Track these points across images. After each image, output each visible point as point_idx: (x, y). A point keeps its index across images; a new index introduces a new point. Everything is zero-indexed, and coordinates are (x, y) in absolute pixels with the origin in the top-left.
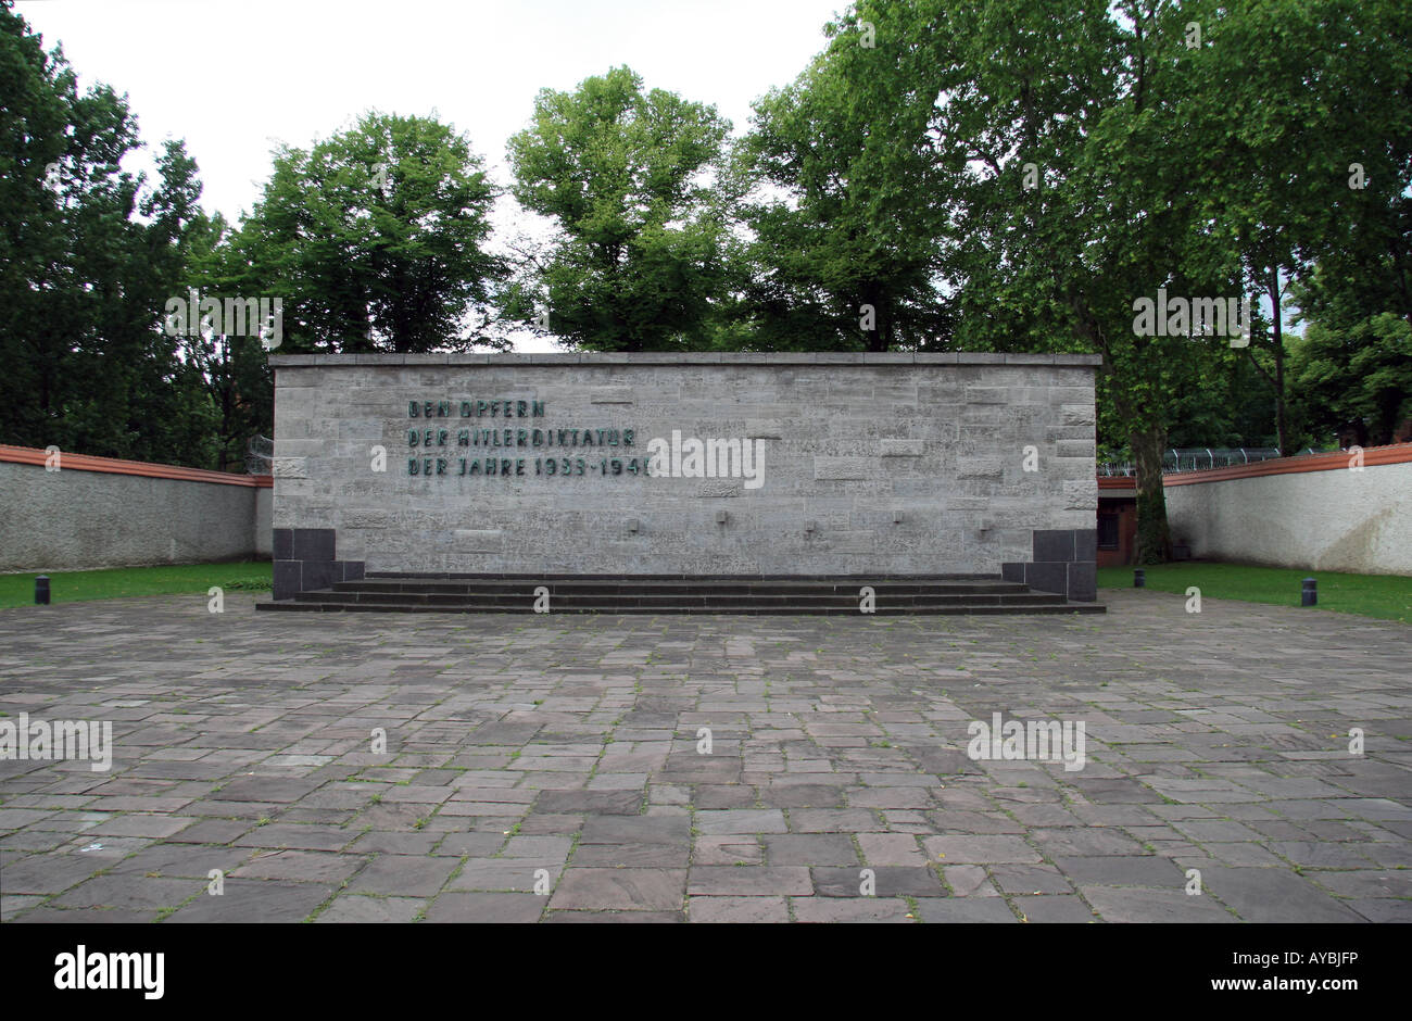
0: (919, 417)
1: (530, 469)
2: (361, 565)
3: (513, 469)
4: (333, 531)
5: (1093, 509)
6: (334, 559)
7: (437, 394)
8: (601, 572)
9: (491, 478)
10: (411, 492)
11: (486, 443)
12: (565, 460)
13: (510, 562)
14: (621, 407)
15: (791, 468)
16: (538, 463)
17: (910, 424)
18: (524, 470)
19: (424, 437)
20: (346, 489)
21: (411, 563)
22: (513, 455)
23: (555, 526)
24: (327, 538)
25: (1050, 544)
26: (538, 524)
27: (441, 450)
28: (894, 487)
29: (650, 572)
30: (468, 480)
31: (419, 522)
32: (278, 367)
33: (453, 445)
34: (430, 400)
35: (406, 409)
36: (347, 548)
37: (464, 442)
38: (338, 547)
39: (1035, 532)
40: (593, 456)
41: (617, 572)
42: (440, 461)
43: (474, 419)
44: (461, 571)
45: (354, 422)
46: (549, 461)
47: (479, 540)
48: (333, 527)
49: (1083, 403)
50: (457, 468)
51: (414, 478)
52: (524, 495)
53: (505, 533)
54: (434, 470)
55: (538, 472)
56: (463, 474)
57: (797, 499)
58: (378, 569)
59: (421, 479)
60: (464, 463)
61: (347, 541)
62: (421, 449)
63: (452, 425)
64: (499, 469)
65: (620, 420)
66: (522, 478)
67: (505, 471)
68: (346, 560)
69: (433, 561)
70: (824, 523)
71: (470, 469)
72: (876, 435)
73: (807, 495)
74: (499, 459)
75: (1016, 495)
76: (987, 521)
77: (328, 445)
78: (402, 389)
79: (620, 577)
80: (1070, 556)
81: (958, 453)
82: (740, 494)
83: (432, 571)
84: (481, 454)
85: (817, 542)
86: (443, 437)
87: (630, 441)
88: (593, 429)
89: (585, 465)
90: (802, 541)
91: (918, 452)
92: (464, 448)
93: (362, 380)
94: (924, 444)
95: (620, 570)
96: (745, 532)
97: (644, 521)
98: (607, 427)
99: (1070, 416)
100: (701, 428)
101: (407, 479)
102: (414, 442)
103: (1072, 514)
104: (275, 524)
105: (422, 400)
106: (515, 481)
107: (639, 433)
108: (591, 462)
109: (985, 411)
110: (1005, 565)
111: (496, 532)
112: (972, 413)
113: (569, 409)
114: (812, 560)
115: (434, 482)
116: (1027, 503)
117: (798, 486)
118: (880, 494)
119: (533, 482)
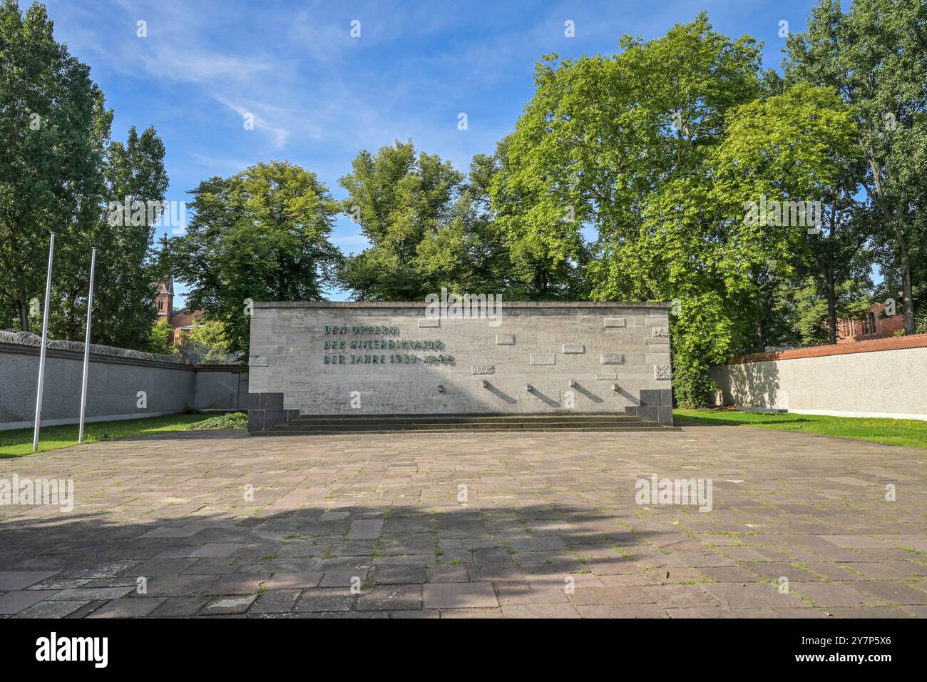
0: (581, 335)
1: (388, 360)
2: (297, 411)
3: (379, 361)
4: (282, 394)
5: (668, 379)
6: (283, 408)
7: (339, 322)
8: (424, 413)
9: (367, 365)
10: (325, 372)
11: (365, 347)
12: (405, 356)
13: (377, 408)
14: (433, 329)
15: (519, 359)
16: (392, 357)
17: (577, 337)
18: (385, 361)
19: (332, 344)
20: (290, 372)
21: (325, 410)
22: (378, 353)
23: (401, 389)
24: (279, 397)
25: (648, 397)
26: (392, 388)
27: (341, 350)
28: (569, 369)
29: (449, 412)
30: (356, 366)
31: (329, 388)
32: (252, 308)
33: (348, 349)
34: (336, 325)
35: (323, 330)
36: (289, 404)
37: (354, 347)
38: (285, 402)
39: (641, 391)
40: (421, 354)
41: (431, 413)
42: (341, 357)
43: (359, 336)
45: (295, 337)
46: (397, 356)
48: (282, 392)
49: (662, 326)
50: (350, 360)
51: (327, 365)
52: (384, 374)
53: (375, 393)
54: (338, 361)
55: (392, 362)
56: (352, 363)
57: (521, 375)
58: (306, 413)
59: (331, 366)
60: (353, 357)
61: (290, 398)
62: (331, 351)
63: (347, 338)
64: (372, 360)
65: (433, 337)
66: (383, 365)
67: (375, 361)
68: (289, 409)
69: (336, 409)
70: (535, 386)
71: (357, 360)
72: (560, 342)
73: (527, 373)
74: (372, 355)
75: (631, 372)
76: (616, 386)
77: (280, 349)
78: (320, 320)
79: (434, 415)
80: (659, 403)
81: (601, 351)
82: (494, 372)
83: (336, 414)
84: (363, 353)
85: (532, 396)
86: (343, 344)
87: (439, 346)
88: (420, 340)
89: (416, 358)
90: (525, 396)
91: (581, 351)
92: (353, 350)
93: (299, 315)
94: (584, 347)
95: (434, 411)
96: (496, 392)
97: (446, 386)
98: (426, 339)
99: (656, 333)
100: (474, 339)
101: (323, 366)
102: (327, 347)
103: (659, 382)
104: (250, 391)
105: (331, 326)
106: (380, 367)
107: (443, 342)
108: (419, 357)
109: (614, 330)
110: (626, 408)
111: (370, 393)
112: (607, 331)
113: (408, 330)
114: (530, 405)
115: (337, 368)
116: (636, 376)
117: (522, 368)
118: (563, 372)
119: (390, 367)
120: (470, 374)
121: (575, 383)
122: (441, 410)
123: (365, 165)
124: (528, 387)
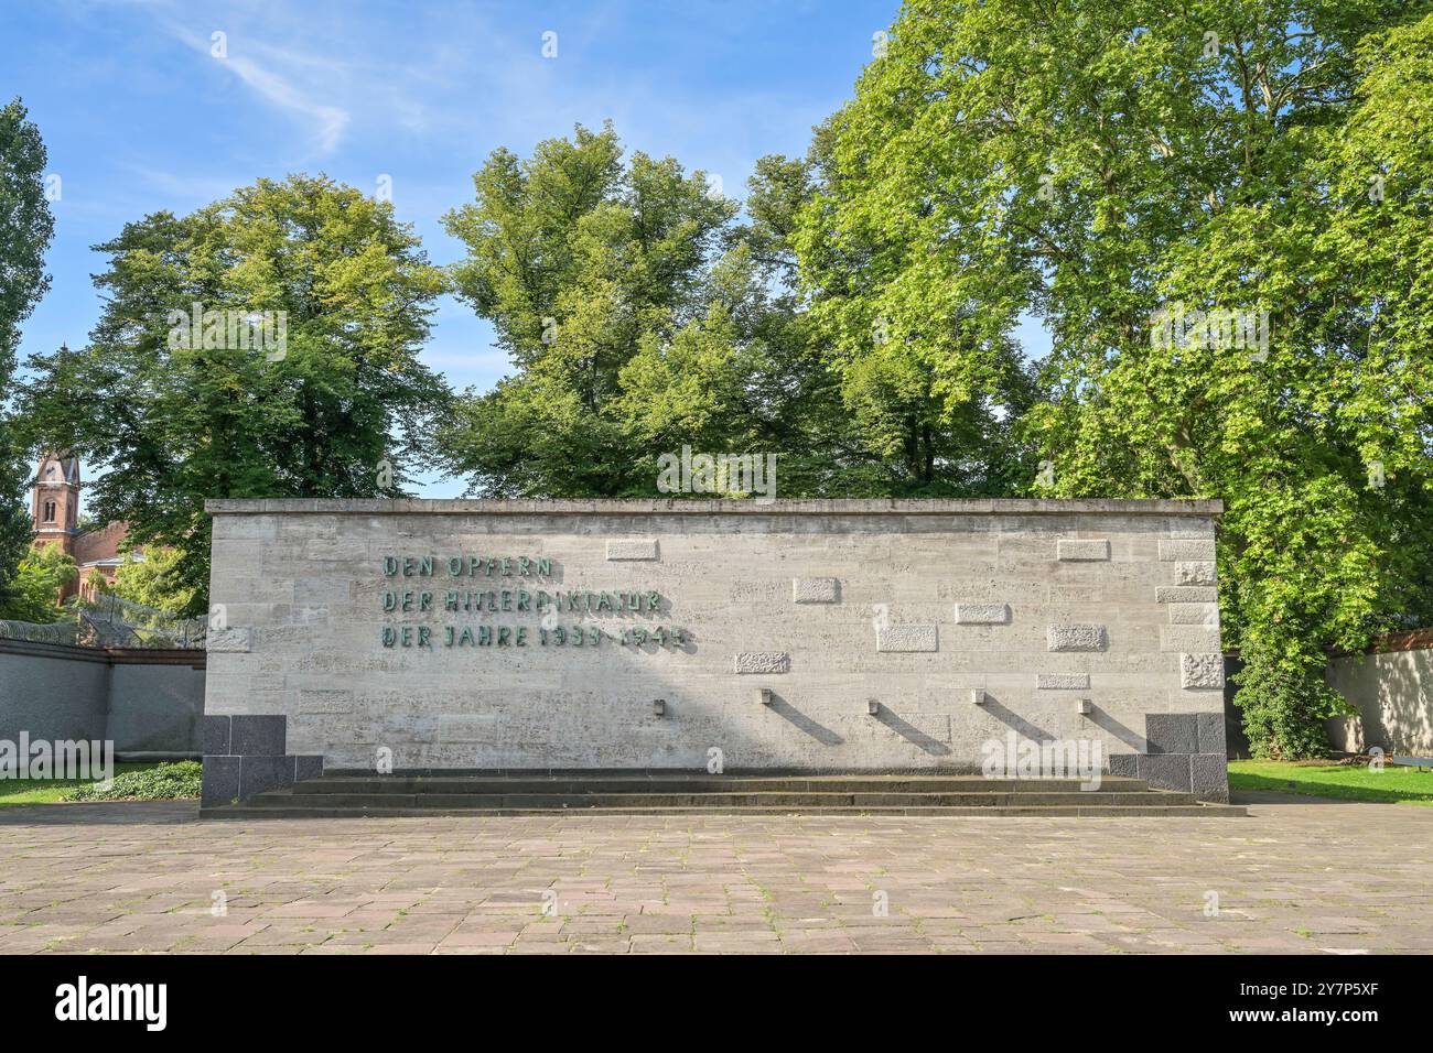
0: (1000, 579)
1: (533, 639)
2: (320, 759)
3: (513, 640)
4: (284, 718)
5: (1214, 688)
6: (284, 752)
7: (419, 549)
8: (619, 766)
9: (484, 650)
10: (384, 667)
11: (479, 608)
12: (575, 628)
13: (506, 754)
14: (643, 564)
15: (849, 639)
16: (543, 632)
17: (990, 585)
18: (524, 640)
19: (402, 599)
20: (303, 666)
22: (511, 621)
23: (563, 708)
24: (277, 724)
25: (1167, 730)
26: (543, 706)
27: (423, 615)
28: (972, 662)
29: (678, 765)
30: (457, 650)
31: (394, 706)
32: (216, 514)
33: (439, 612)
34: (410, 554)
35: (381, 567)
36: (298, 741)
37: (453, 607)
38: (289, 738)
39: (1148, 717)
40: (612, 625)
41: (636, 766)
42: (422, 630)
43: (466, 579)
44: (444, 765)
45: (315, 583)
46: (556, 630)
47: (469, 728)
48: (283, 713)
49: (1200, 559)
50: (445, 638)
51: (389, 650)
52: (525, 671)
53: (503, 717)
54: (415, 641)
55: (543, 643)
56: (449, 646)
57: (855, 676)
58: (339, 765)
59: (399, 652)
60: (452, 630)
61: (302, 730)
62: (400, 616)
63: (438, 587)
64: (495, 640)
65: (642, 583)
66: (522, 650)
67: (502, 641)
68: (298, 753)
69: (410, 755)
70: (888, 704)
71: (458, 639)
72: (949, 598)
73: (868, 670)
74: (495, 627)
75: (1122, 670)
76: (1086, 703)
77: (280, 612)
78: (375, 541)
79: (642, 772)
80: (1192, 746)
81: (1049, 619)
82: (787, 670)
83: (409, 766)
84: (473, 622)
85: (881, 728)
86: (427, 601)
87: (655, 604)
88: (609, 590)
89: (601, 634)
90: (862, 726)
91: (1001, 618)
92: (452, 615)
93: (326, 531)
94: (1008, 609)
95: (643, 762)
96: (793, 716)
97: (672, 703)
98: (626, 588)
99: (1185, 574)
100: (740, 589)
101: (380, 652)
102: (389, 607)
103: (1191, 694)
104: (208, 711)
105: (400, 556)
106: (515, 655)
107: (665, 595)
108: (608, 630)
109: (1081, 569)
110: (1111, 757)
111: (491, 717)
112: (1064, 571)
113: (581, 567)
114: (876, 750)
115: (412, 655)
116: (1135, 680)
117: (856, 660)
118: (956, 669)
119: (537, 655)
120: (730, 673)
121: (986, 697)
122: (660, 760)
123: (505, 183)
124: (871, 704)
